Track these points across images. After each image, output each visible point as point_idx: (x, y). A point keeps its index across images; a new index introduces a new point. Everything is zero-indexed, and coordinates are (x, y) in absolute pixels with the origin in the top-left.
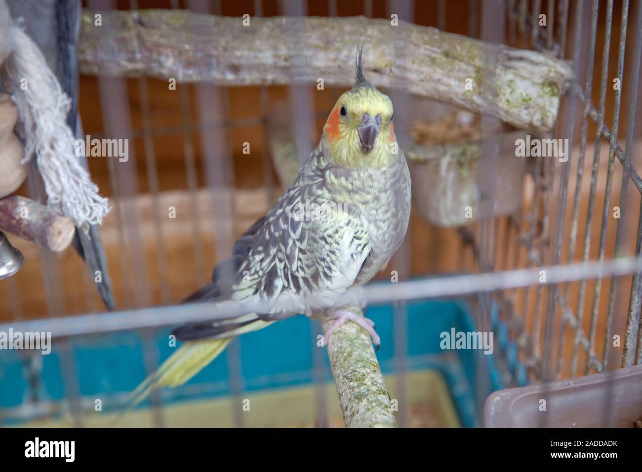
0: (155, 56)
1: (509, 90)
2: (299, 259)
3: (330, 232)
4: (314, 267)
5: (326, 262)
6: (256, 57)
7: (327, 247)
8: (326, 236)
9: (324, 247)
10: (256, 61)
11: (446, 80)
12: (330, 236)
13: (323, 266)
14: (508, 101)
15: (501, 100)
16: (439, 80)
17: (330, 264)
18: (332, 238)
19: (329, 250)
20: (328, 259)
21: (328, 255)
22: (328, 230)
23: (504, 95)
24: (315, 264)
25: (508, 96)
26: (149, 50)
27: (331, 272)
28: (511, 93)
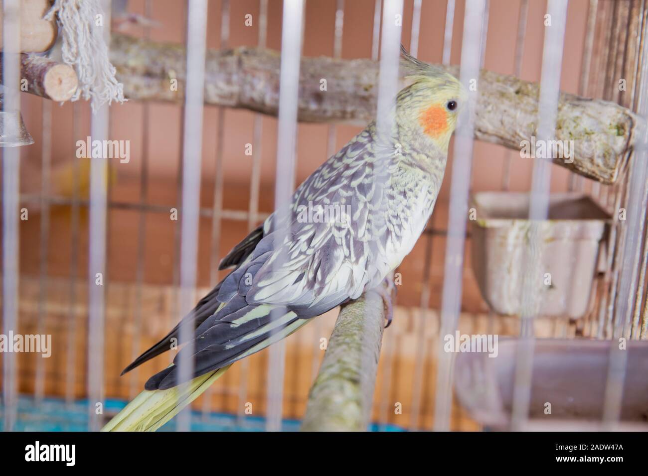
0: (249, 78)
1: (573, 125)
2: (369, 221)
3: (411, 185)
4: (385, 226)
5: (399, 219)
6: (338, 85)
7: (405, 202)
8: (406, 190)
9: (401, 202)
10: (338, 89)
11: (512, 111)
12: (411, 190)
13: (395, 223)
14: (570, 133)
15: (563, 133)
16: (505, 111)
17: (403, 220)
18: (412, 191)
19: (405, 205)
20: (402, 215)
21: (403, 211)
22: (408, 183)
23: (567, 128)
24: (386, 224)
25: (571, 129)
26: (245, 72)
27: (400, 230)
28: (575, 127)
